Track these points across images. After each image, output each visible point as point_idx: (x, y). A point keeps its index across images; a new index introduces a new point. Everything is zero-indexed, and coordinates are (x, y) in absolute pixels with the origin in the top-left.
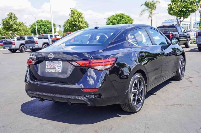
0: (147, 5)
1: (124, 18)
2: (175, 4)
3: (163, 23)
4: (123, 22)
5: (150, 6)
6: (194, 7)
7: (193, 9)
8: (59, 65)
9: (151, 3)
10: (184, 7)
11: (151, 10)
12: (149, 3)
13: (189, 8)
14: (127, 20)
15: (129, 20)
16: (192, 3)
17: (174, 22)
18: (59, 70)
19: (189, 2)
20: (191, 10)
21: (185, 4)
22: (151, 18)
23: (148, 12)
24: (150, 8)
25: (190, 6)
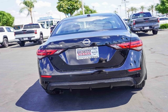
0: (26, 3)
1: (6, 15)
2: (63, 2)
3: (38, 20)
4: (4, 19)
5: (29, 5)
6: (78, 6)
7: (78, 7)
8: (95, 51)
9: (29, 2)
10: (71, 5)
11: (30, 9)
12: (28, 2)
13: (74, 6)
14: (8, 17)
15: (10, 17)
16: (76, 2)
17: (48, 19)
18: (96, 55)
19: (74, 1)
20: (77, 8)
21: (71, 3)
22: (31, 15)
23: (27, 10)
24: (28, 6)
25: (75, 5)
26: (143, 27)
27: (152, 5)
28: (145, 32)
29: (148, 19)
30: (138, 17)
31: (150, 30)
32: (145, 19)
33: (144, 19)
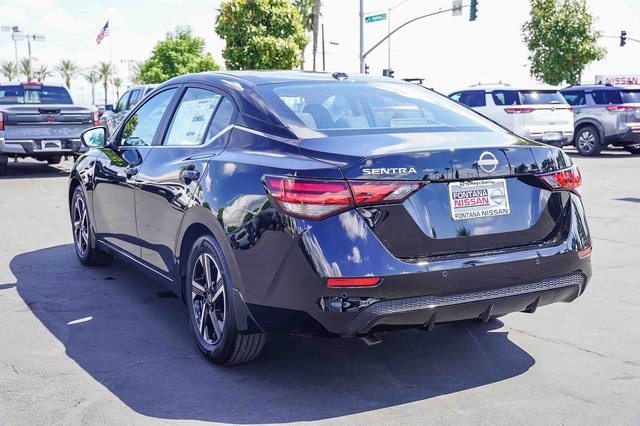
8: (498, 193)
18: (501, 207)
26: (38, 142)
27: (104, 65)
28: (50, 163)
29: (54, 111)
30: (20, 99)
31: (67, 154)
32: (42, 111)
33: (39, 109)
